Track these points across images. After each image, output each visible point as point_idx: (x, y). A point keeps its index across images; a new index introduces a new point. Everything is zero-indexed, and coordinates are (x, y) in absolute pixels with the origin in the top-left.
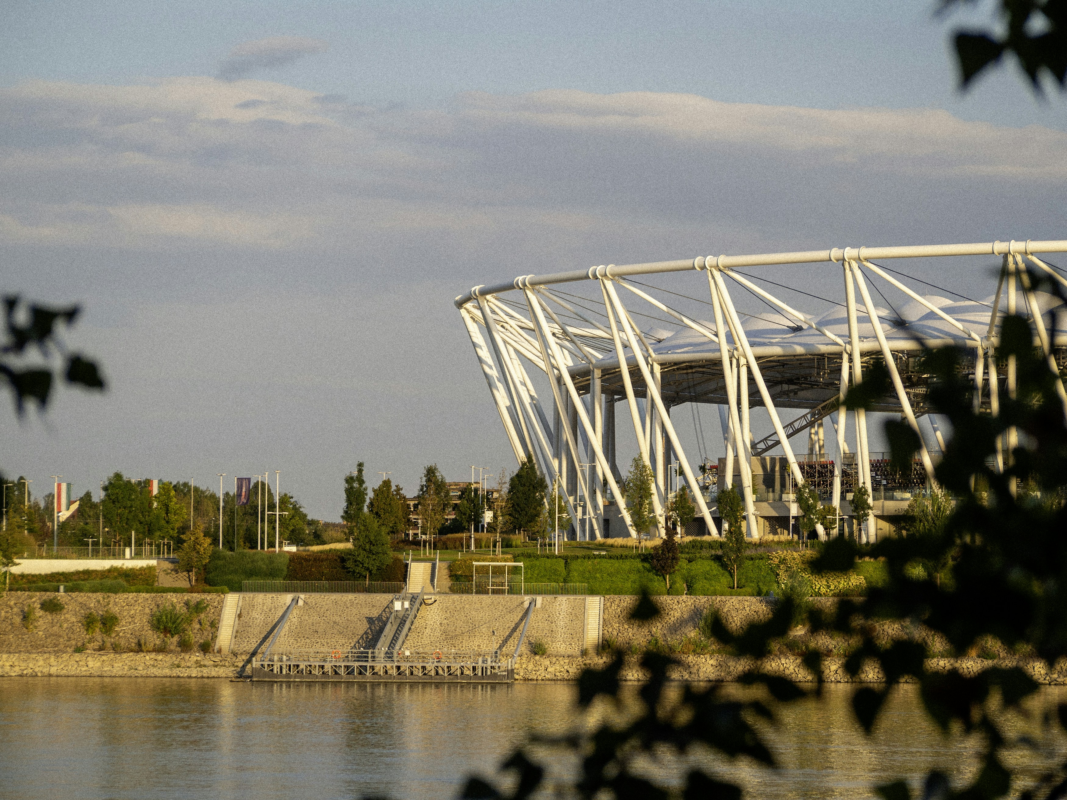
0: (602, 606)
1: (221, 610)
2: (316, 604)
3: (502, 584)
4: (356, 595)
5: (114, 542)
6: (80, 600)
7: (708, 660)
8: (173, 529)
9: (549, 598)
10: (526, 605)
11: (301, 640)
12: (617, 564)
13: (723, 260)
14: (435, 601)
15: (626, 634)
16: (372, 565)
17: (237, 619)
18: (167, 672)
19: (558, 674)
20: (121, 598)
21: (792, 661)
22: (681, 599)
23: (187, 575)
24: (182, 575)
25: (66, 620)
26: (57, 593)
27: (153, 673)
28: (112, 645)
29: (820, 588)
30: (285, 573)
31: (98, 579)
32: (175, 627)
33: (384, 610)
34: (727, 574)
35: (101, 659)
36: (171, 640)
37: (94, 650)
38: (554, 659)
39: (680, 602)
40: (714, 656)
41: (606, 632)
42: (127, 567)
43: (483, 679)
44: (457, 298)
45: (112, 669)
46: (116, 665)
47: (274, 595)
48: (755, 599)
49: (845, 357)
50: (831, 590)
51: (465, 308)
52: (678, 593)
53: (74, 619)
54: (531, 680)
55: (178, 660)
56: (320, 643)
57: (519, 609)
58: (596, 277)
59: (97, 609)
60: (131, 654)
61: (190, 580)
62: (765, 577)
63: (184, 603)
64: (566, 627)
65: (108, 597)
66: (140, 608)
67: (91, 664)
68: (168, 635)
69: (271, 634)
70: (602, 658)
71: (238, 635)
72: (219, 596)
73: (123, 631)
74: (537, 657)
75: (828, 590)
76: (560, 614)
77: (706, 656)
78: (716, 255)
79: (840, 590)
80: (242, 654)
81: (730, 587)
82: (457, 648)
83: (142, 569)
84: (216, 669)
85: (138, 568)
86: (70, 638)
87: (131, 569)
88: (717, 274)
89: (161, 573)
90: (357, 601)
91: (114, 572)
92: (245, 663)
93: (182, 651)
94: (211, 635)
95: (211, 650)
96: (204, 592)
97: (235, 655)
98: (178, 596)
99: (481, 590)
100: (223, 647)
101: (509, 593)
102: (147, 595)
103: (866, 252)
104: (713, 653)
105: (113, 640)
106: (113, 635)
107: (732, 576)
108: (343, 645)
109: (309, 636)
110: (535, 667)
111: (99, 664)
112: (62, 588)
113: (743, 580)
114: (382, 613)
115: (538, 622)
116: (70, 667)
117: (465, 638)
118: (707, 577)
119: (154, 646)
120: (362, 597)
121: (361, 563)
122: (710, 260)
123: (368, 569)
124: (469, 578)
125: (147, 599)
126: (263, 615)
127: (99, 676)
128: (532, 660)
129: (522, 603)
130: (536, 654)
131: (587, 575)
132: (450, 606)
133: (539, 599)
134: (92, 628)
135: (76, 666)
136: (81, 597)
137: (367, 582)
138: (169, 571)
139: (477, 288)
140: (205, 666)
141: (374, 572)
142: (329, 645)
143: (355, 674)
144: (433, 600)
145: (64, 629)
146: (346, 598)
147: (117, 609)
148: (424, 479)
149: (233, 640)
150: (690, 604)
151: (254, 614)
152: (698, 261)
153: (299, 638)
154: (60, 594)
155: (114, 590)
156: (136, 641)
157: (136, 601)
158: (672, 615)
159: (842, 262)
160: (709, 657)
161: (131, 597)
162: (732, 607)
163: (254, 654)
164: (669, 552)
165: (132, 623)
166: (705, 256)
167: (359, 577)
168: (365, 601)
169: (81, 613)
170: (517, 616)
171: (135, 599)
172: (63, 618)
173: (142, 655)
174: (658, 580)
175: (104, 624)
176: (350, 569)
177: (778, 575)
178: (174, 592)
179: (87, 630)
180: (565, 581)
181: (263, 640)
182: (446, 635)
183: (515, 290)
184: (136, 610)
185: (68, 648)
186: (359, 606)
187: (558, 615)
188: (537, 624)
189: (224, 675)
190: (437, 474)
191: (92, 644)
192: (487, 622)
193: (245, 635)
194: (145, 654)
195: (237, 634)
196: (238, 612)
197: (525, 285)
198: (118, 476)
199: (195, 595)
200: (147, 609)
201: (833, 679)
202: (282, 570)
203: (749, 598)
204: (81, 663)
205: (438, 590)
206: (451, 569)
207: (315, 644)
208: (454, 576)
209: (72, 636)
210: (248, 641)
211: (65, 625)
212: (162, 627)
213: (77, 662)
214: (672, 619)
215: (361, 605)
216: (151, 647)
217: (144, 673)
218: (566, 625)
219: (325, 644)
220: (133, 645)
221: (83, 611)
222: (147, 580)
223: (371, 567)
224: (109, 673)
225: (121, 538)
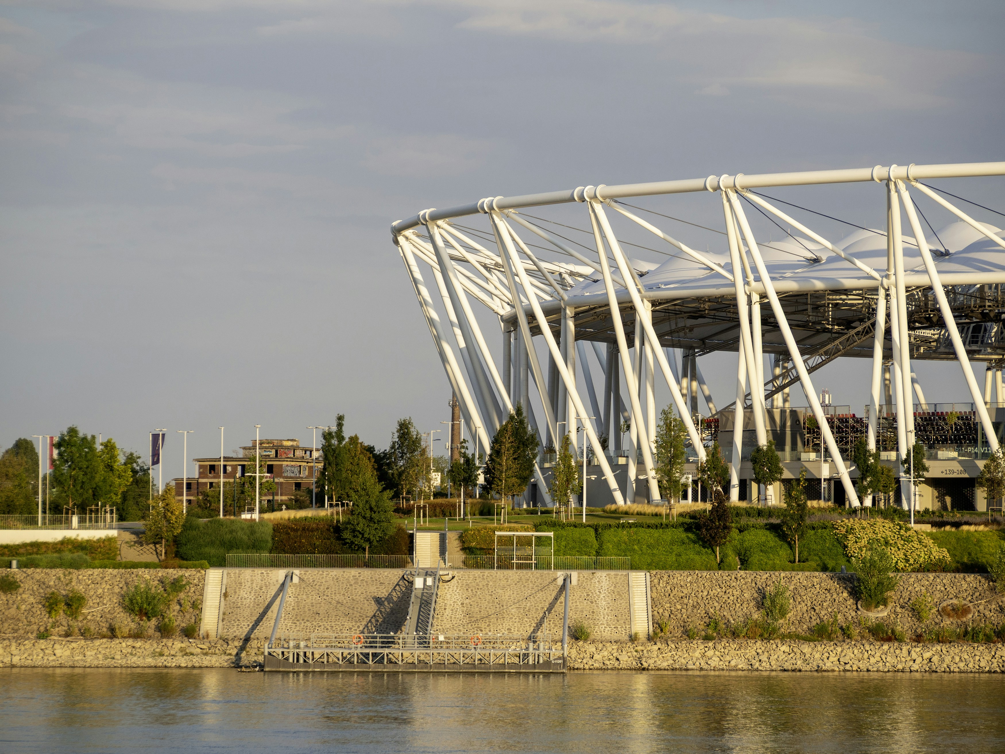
0: (648, 583)
1: (203, 589)
2: (314, 581)
3: (529, 558)
4: (359, 570)
5: (66, 509)
6: (37, 577)
7: (779, 645)
8: (116, 495)
9: (586, 573)
10: (560, 582)
11: (300, 623)
12: (656, 533)
13: (741, 180)
14: (453, 577)
15: (679, 615)
16: (374, 535)
17: (222, 599)
18: (150, 661)
19: (607, 662)
20: (85, 574)
21: (877, 647)
22: (739, 575)
23: (154, 548)
24: (148, 548)
25: (23, 601)
26: (9, 570)
27: (134, 663)
28: (80, 630)
29: (897, 562)
30: (270, 545)
31: (49, 552)
32: (152, 609)
33: (394, 589)
34: (786, 546)
35: (71, 647)
36: (148, 623)
37: (60, 636)
38: (600, 646)
39: (739, 579)
40: (786, 642)
41: (655, 613)
42: (82, 539)
43: (535, 668)
44: (394, 224)
45: (84, 658)
46: (88, 653)
47: (263, 570)
48: (825, 576)
49: (882, 292)
50: (910, 565)
51: (404, 236)
52: (730, 568)
53: (32, 600)
54: (577, 669)
55: (160, 647)
56: (322, 627)
57: (551, 587)
58: (583, 199)
59: (57, 587)
60: (105, 640)
61: (157, 553)
62: (830, 550)
63: (159, 581)
64: (608, 608)
65: (70, 573)
66: (108, 586)
67: (58, 652)
68: (144, 618)
69: (264, 616)
70: (655, 644)
71: (226, 617)
72: (199, 571)
73: (91, 614)
74: (581, 643)
75: (907, 565)
76: (600, 592)
77: (776, 641)
78: (733, 173)
79: (921, 564)
80: (233, 640)
81: (790, 561)
82: (484, 632)
83: (99, 540)
84: (208, 658)
85: (95, 539)
86: (30, 622)
87: (87, 541)
88: (733, 197)
89: (123, 545)
90: (361, 578)
91: (68, 544)
92: (239, 650)
93: (162, 637)
94: (194, 618)
95: (196, 634)
96: (180, 567)
97: (226, 641)
98: (151, 572)
99: (505, 565)
100: (209, 631)
101: (536, 568)
102: (115, 571)
103: (915, 170)
104: (783, 638)
105: (80, 624)
106: (80, 618)
107: (791, 547)
108: (351, 629)
109: (309, 619)
110: (580, 654)
111: (68, 653)
112: (14, 563)
113: (805, 553)
114: (391, 592)
115: (576, 602)
116: (35, 657)
117: (492, 620)
118: (764, 549)
119: (130, 631)
120: (366, 573)
121: (360, 533)
122: (725, 180)
123: (368, 540)
124: (489, 551)
125: (116, 576)
126: (253, 594)
127: (71, 667)
128: (575, 646)
129: (555, 579)
130: (577, 639)
131: (623, 546)
132: (471, 583)
133: (574, 575)
134: (55, 611)
135: (41, 655)
136: (38, 573)
137: (367, 555)
138: (133, 543)
139: (427, 212)
140: (192, 654)
141: (375, 543)
142: (334, 628)
143: (385, 663)
144: (450, 576)
145: (22, 612)
146: (348, 574)
147: (81, 587)
148: (396, 435)
149: (221, 624)
150: (750, 580)
151: (243, 594)
152: (711, 181)
153: (298, 621)
154: (12, 570)
155: (76, 565)
156: (108, 625)
157: (102, 578)
158: (731, 593)
159: (886, 181)
160: (779, 643)
161: (96, 573)
162: (798, 584)
163: (247, 640)
164: (719, 520)
165: (101, 604)
166: (719, 175)
167: (357, 550)
168: (371, 578)
169: (39, 593)
170: (551, 595)
171: (101, 575)
172: (19, 598)
173: (118, 642)
174: (706, 552)
175: (68, 605)
176: (348, 541)
177: (847, 547)
178: (146, 567)
179: (50, 612)
180: (598, 554)
181: (256, 623)
182: (469, 617)
183: (478, 214)
184: (104, 588)
185: (29, 634)
186: (365, 584)
187: (598, 593)
188: (574, 604)
189: (217, 664)
190: (412, 429)
191: (57, 629)
192: (516, 601)
193: (234, 618)
194: (121, 641)
195: (224, 617)
196: (224, 591)
197: (491, 208)
198: (73, 431)
199: (171, 571)
200: (117, 587)
201: (927, 669)
202: (267, 541)
203: (817, 574)
204: (47, 651)
205: (450, 564)
206: (461, 538)
207: (317, 628)
208: (466, 549)
209: (33, 620)
210: (238, 625)
211: (23, 607)
212: (137, 609)
213: (42, 649)
214: (732, 598)
215: (367, 582)
216: (126, 631)
217: (123, 662)
218: (608, 605)
219: (329, 628)
220: (105, 630)
221: (42, 591)
222: (108, 553)
223: (372, 538)
224: (81, 663)
225: (75, 504)
